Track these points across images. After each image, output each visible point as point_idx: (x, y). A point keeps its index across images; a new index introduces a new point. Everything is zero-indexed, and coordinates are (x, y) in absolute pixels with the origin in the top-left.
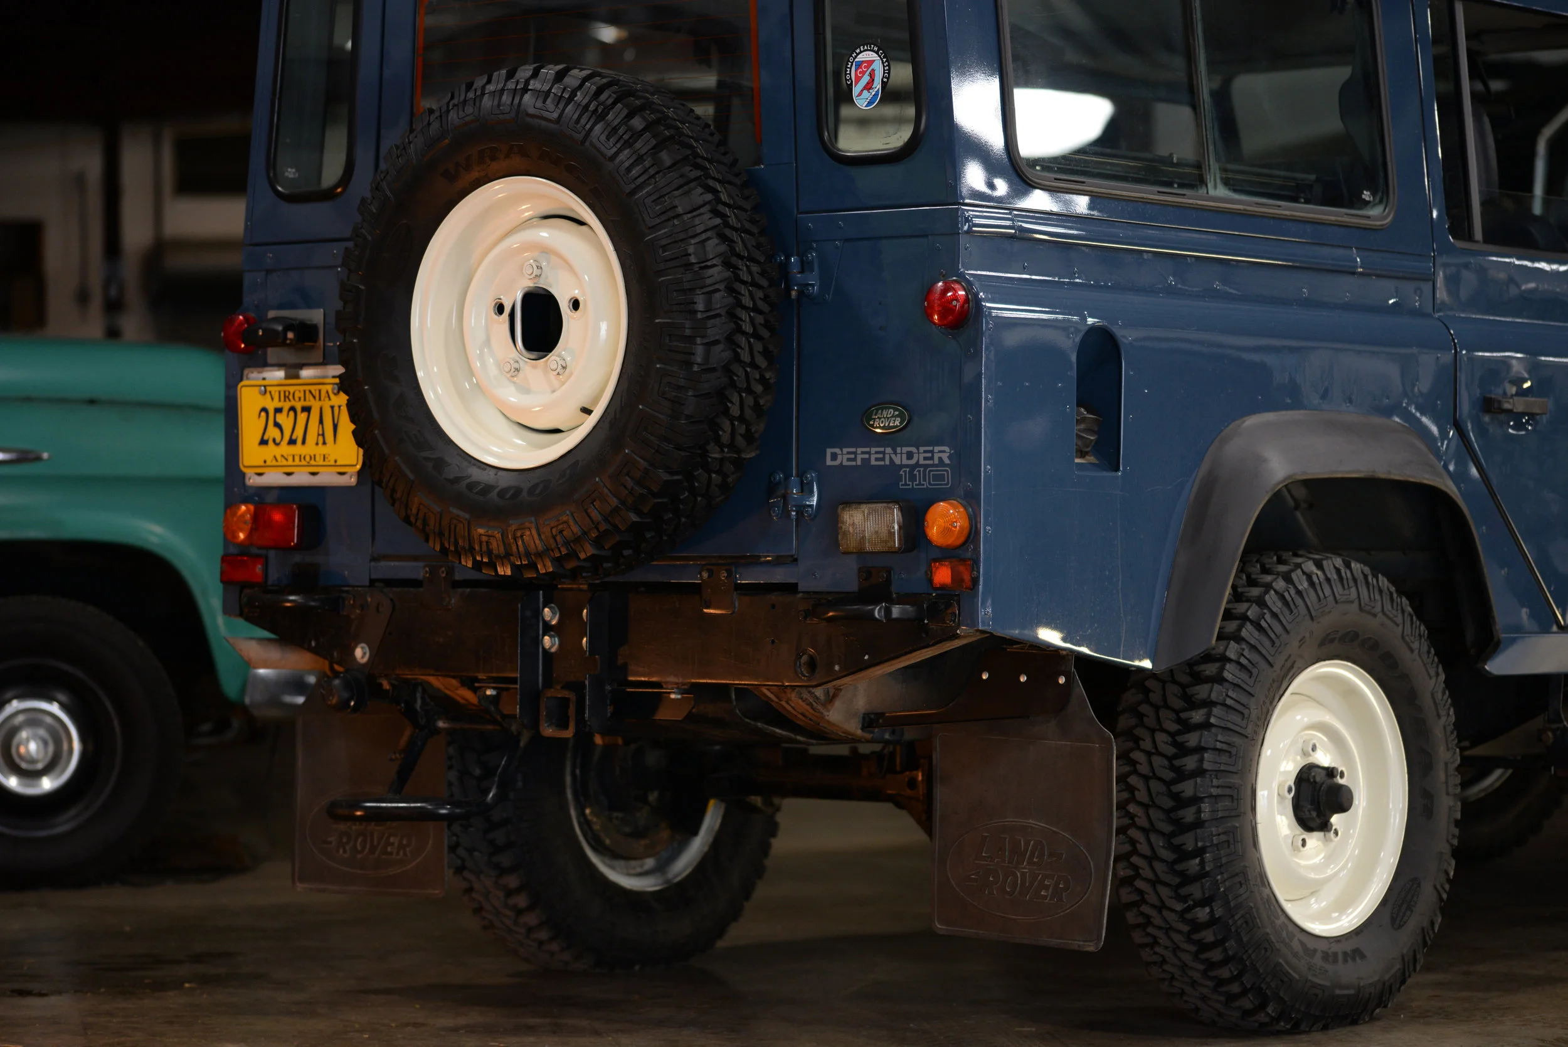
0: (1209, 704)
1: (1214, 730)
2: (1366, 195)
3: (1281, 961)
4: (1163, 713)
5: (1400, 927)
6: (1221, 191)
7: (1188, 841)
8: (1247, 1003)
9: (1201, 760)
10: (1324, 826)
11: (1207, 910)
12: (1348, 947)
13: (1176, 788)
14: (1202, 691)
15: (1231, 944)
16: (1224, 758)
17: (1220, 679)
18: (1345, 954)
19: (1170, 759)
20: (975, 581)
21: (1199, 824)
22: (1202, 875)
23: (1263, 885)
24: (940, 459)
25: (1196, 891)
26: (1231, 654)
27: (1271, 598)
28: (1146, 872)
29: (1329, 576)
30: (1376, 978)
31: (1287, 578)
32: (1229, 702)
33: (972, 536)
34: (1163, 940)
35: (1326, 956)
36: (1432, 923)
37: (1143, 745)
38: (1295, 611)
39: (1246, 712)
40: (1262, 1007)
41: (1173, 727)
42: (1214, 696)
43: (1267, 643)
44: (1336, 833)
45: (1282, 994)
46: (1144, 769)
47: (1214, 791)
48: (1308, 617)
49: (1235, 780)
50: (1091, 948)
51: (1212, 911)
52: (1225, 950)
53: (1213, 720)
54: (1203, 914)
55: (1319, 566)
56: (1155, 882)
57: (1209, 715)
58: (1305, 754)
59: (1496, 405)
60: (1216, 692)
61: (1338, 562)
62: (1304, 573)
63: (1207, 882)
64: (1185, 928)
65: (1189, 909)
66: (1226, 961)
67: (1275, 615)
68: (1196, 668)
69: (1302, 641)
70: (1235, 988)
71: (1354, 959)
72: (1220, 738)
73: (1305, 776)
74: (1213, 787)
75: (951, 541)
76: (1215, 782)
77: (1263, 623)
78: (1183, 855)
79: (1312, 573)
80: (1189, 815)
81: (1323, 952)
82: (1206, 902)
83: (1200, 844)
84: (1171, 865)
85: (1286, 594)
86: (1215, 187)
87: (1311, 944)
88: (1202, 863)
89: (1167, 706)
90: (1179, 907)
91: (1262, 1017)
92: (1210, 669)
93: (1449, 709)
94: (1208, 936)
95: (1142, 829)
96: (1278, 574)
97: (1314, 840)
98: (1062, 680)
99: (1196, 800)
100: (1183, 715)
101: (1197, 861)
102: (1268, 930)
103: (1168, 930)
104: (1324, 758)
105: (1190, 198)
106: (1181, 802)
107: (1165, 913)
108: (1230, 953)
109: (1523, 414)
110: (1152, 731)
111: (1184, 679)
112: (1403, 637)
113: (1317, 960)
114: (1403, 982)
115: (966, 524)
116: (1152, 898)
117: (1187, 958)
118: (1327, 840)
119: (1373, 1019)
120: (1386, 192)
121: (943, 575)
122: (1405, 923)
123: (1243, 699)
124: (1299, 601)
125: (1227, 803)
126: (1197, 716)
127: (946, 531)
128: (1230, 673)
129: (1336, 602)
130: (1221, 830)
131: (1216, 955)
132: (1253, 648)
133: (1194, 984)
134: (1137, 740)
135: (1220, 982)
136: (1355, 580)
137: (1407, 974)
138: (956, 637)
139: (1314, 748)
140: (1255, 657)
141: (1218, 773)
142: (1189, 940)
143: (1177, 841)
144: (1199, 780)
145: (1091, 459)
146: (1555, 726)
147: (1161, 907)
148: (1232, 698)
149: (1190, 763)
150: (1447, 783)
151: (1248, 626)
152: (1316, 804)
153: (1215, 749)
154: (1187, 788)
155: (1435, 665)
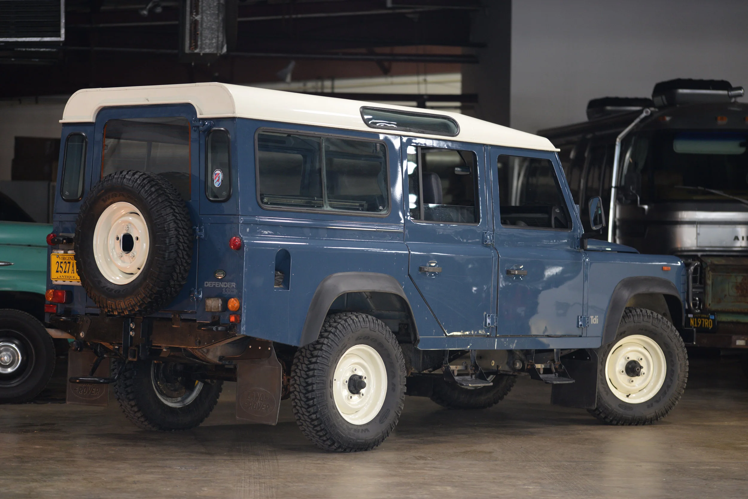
0: (317, 356)
1: (318, 364)
2: (381, 208)
3: (339, 431)
5: (382, 423)
6: (329, 208)
7: (310, 395)
8: (329, 443)
9: (314, 373)
10: (358, 393)
11: (315, 415)
13: (307, 380)
14: (315, 353)
15: (322, 425)
16: (321, 372)
17: (321, 349)
18: (363, 430)
19: (306, 372)
20: (241, 321)
21: (313, 391)
22: (314, 405)
23: (334, 409)
24: (233, 286)
25: (312, 410)
26: (325, 342)
27: (339, 326)
29: (360, 320)
30: (373, 438)
31: (346, 321)
32: (323, 356)
33: (240, 308)
35: (355, 430)
38: (347, 330)
39: (329, 359)
40: (333, 443)
41: (307, 363)
42: (319, 354)
43: (337, 339)
44: (362, 395)
45: (339, 441)
46: (299, 374)
47: (317, 381)
48: (351, 332)
49: (324, 378)
50: (273, 424)
51: (316, 416)
52: (321, 427)
53: (318, 361)
54: (314, 416)
55: (357, 317)
57: (317, 359)
58: (353, 371)
59: (423, 269)
60: (320, 353)
61: (364, 316)
62: (351, 319)
63: (315, 408)
66: (321, 430)
67: (340, 331)
68: (313, 346)
69: (349, 339)
70: (325, 438)
72: (320, 366)
73: (352, 378)
74: (317, 380)
75: (234, 309)
76: (318, 379)
77: (336, 333)
78: (308, 399)
79: (354, 319)
80: (310, 388)
81: (354, 429)
82: (315, 413)
83: (313, 396)
85: (344, 325)
86: (327, 208)
87: (350, 427)
88: (313, 402)
91: (333, 447)
92: (319, 346)
94: (316, 423)
95: (298, 392)
96: (343, 319)
97: (355, 397)
98: (269, 349)
99: (312, 384)
100: (310, 359)
101: (312, 401)
102: (334, 422)
103: (306, 421)
104: (359, 373)
106: (308, 384)
107: (304, 416)
108: (322, 428)
109: (432, 272)
112: (386, 338)
113: (352, 431)
115: (239, 305)
118: (359, 397)
120: (387, 207)
121: (232, 319)
122: (384, 422)
123: (328, 355)
124: (349, 327)
125: (322, 385)
126: (314, 360)
127: (233, 307)
128: (324, 347)
129: (362, 328)
130: (320, 393)
131: (318, 428)
132: (332, 340)
135: (320, 437)
136: (369, 321)
137: (385, 437)
138: (236, 336)
139: (356, 370)
140: (333, 343)
141: (319, 376)
142: (311, 424)
143: (307, 395)
144: (313, 378)
145: (282, 286)
146: (445, 365)
148: (324, 355)
149: (311, 373)
151: (331, 334)
152: (356, 386)
153: (318, 369)
154: (310, 380)
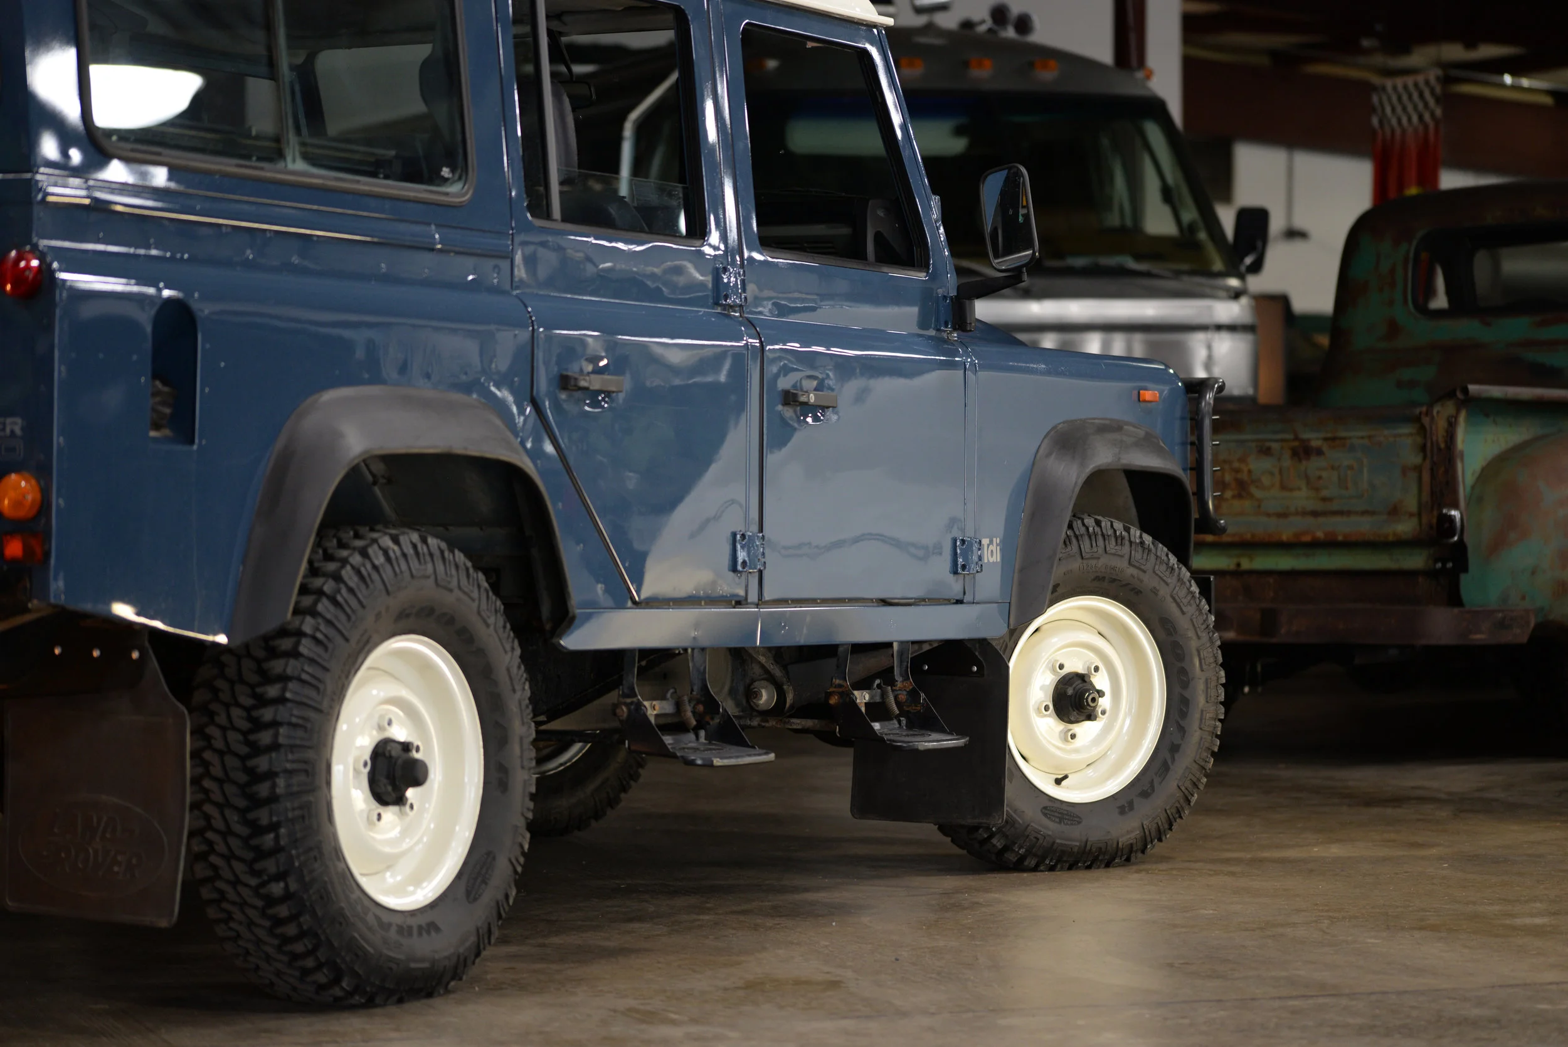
0: (284, 679)
1: (289, 705)
2: (446, 172)
3: (356, 935)
4: (239, 688)
5: (475, 899)
6: (300, 165)
7: (263, 816)
8: (321, 978)
9: (276, 735)
10: (399, 800)
11: (282, 884)
12: (422, 920)
13: (251, 763)
14: (277, 666)
15: (306, 919)
16: (300, 733)
17: (295, 654)
18: (420, 927)
19: (245, 734)
20: (47, 555)
21: (273, 799)
22: (277, 849)
23: (339, 859)
24: (12, 432)
25: (270, 866)
26: (307, 628)
27: (347, 573)
28: (221, 847)
29: (406, 551)
30: (452, 950)
31: (364, 553)
32: (304, 676)
33: (44, 507)
34: (238, 915)
35: (401, 930)
36: (507, 897)
37: (217, 719)
38: (371, 586)
39: (321, 686)
40: (337, 981)
41: (248, 702)
42: (289, 671)
43: (343, 617)
44: (412, 807)
45: (356, 968)
46: (219, 744)
47: (289, 766)
48: (384, 592)
49: (310, 754)
50: (163, 923)
51: (287, 886)
52: (300, 925)
53: (288, 695)
54: (277, 889)
55: (396, 540)
56: (230, 857)
57: (284, 690)
58: (381, 728)
59: (572, 383)
60: (292, 667)
61: (415, 537)
62: (380, 548)
63: (282, 857)
64: (260, 903)
65: (263, 884)
66: (302, 935)
67: (351, 590)
68: (271, 643)
69: (378, 616)
70: (310, 963)
71: (428, 933)
72: (295, 712)
73: (380, 751)
74: (288, 761)
75: (22, 513)
76: (290, 757)
77: (339, 598)
78: (258, 830)
79: (389, 548)
80: (263, 789)
81: (398, 926)
82: (281, 876)
83: (275, 819)
84: (245, 840)
85: (363, 570)
86: (294, 161)
87: (386, 918)
88: (277, 838)
89: (242, 681)
90: (254, 882)
91: (337, 992)
92: (286, 644)
93: (524, 683)
94: (283, 911)
95: (216, 804)
96: (354, 549)
97: (390, 814)
98: (135, 655)
99: (271, 775)
100: (259, 690)
101: (272, 836)
102: (343, 905)
103: (243, 905)
104: (400, 733)
105: (269, 171)
106: (256, 777)
107: (240, 888)
108: (305, 927)
109: (599, 392)
110: (227, 706)
111: (260, 653)
112: (479, 613)
113: (393, 934)
114: (478, 954)
115: (38, 496)
116: (226, 873)
117: (262, 933)
118: (402, 814)
119: (447, 991)
120: (465, 169)
121: (14, 548)
122: (479, 896)
123: (319, 673)
124: (375, 576)
125: (302, 778)
126: (272, 691)
127: (17, 504)
128: (306, 647)
129: (412, 576)
130: (296, 804)
131: (291, 930)
132: (329, 622)
133: (268, 958)
134: (212, 715)
135: (295, 957)
136: (431, 555)
137: (482, 946)
138: (26, 610)
139: (390, 723)
140: (331, 632)
141: (292, 748)
142: (264, 914)
143: (251, 816)
144: (274, 755)
145: (167, 432)
146: (629, 700)
147: (236, 882)
148: (308, 673)
149: (265, 737)
150: (521, 757)
151: (325, 600)
152: (392, 778)
153: (290, 724)
154: (262, 763)
155: (510, 640)
